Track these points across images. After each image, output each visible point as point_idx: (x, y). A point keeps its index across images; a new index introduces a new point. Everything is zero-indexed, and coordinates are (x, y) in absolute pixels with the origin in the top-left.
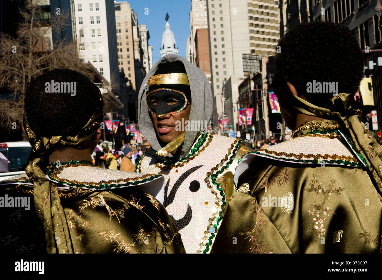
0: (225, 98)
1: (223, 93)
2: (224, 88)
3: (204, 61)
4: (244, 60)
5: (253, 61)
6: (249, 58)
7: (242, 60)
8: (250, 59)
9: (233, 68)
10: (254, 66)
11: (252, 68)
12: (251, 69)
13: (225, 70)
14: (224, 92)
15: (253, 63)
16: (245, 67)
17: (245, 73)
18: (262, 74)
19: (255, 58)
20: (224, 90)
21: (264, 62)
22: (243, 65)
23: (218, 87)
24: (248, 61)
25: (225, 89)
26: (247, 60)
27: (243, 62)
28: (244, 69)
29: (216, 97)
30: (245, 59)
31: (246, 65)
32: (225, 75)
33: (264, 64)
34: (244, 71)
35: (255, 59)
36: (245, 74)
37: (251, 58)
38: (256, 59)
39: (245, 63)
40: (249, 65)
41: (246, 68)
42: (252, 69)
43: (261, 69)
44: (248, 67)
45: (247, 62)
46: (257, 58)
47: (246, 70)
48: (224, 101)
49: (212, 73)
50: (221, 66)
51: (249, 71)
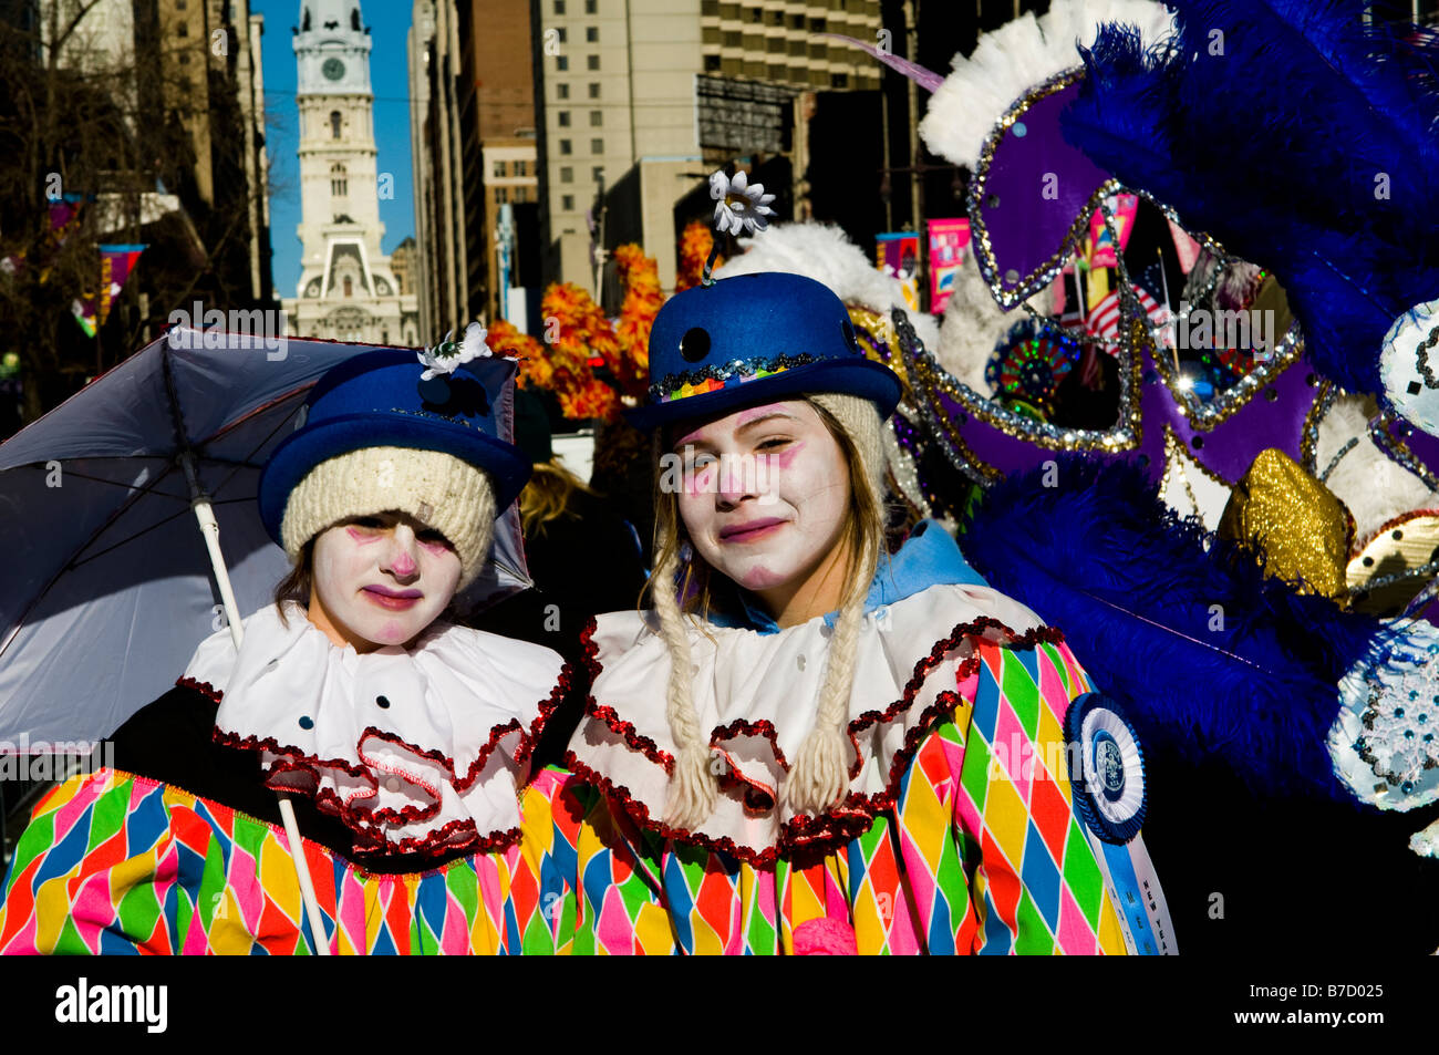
0: (605, 248)
1: (597, 228)
2: (605, 209)
3: (496, 91)
4: (704, 101)
5: (738, 104)
6: (721, 93)
7: (696, 100)
8: (725, 97)
9: (633, 129)
10: (743, 125)
11: (733, 132)
12: (728, 136)
13: (596, 133)
14: (602, 226)
15: (739, 114)
16: (708, 128)
17: (706, 151)
18: (792, 160)
19: (747, 93)
20: (602, 217)
21: (803, 112)
22: (701, 120)
23: (568, 202)
24: (720, 102)
25: (607, 214)
26: (713, 101)
27: (701, 107)
28: (702, 134)
29: (558, 243)
30: (708, 96)
31: (711, 121)
32: (597, 156)
33: (801, 120)
34: (703, 146)
35: (744, 96)
36: (707, 157)
37: (731, 91)
38: (748, 97)
39: (708, 113)
40: (724, 119)
41: (713, 132)
42: (732, 136)
43: (787, 142)
44: (720, 128)
45: (715, 109)
46: (752, 93)
47: (710, 139)
48: (602, 260)
49: (541, 145)
50: (580, 118)
51: (722, 142)
